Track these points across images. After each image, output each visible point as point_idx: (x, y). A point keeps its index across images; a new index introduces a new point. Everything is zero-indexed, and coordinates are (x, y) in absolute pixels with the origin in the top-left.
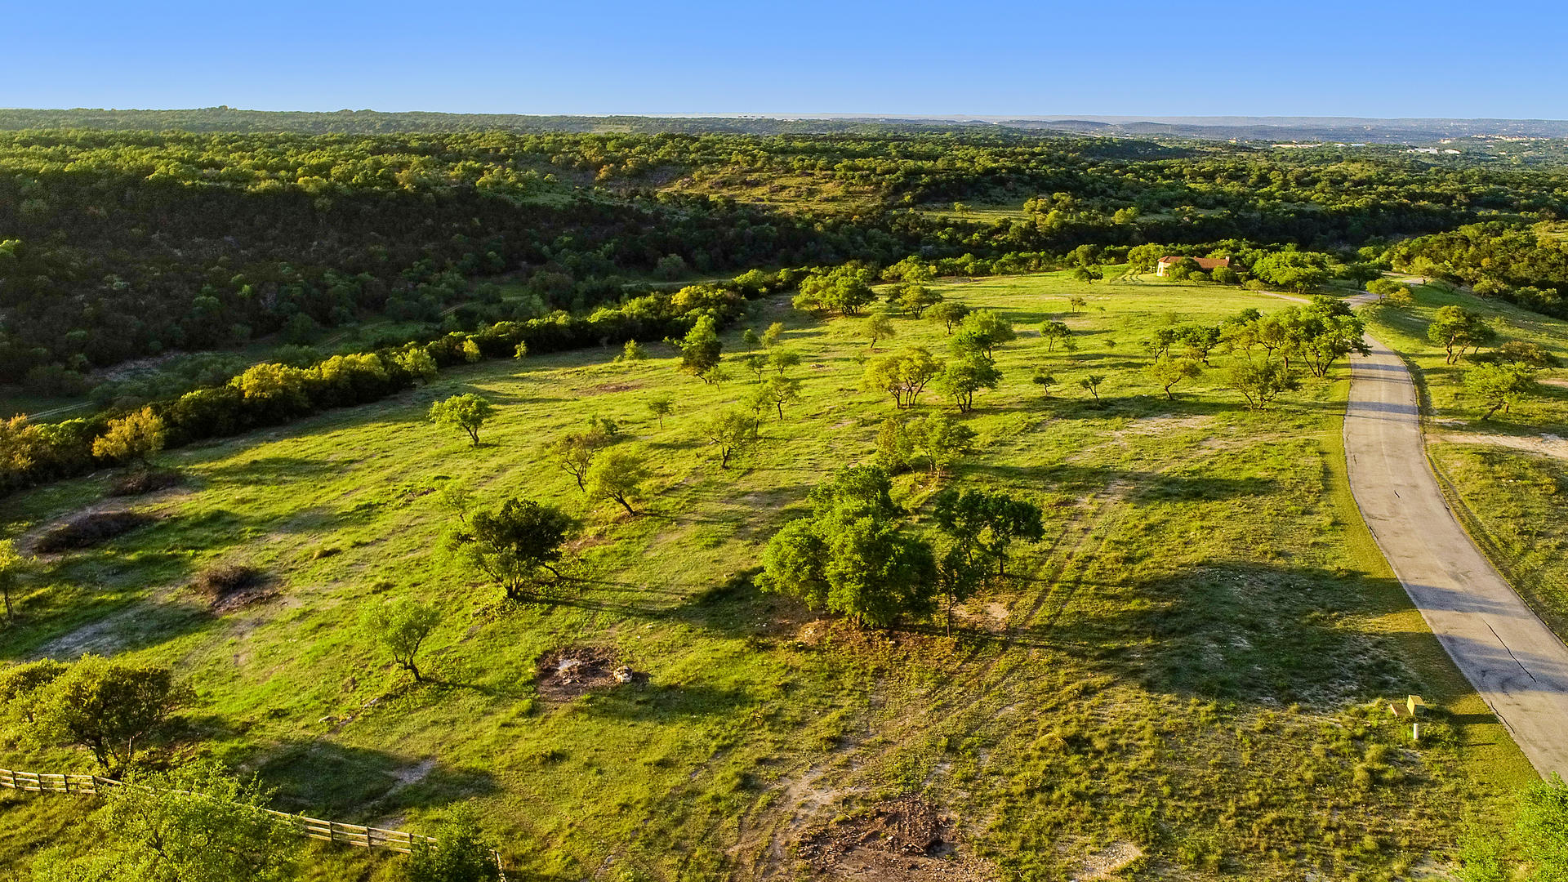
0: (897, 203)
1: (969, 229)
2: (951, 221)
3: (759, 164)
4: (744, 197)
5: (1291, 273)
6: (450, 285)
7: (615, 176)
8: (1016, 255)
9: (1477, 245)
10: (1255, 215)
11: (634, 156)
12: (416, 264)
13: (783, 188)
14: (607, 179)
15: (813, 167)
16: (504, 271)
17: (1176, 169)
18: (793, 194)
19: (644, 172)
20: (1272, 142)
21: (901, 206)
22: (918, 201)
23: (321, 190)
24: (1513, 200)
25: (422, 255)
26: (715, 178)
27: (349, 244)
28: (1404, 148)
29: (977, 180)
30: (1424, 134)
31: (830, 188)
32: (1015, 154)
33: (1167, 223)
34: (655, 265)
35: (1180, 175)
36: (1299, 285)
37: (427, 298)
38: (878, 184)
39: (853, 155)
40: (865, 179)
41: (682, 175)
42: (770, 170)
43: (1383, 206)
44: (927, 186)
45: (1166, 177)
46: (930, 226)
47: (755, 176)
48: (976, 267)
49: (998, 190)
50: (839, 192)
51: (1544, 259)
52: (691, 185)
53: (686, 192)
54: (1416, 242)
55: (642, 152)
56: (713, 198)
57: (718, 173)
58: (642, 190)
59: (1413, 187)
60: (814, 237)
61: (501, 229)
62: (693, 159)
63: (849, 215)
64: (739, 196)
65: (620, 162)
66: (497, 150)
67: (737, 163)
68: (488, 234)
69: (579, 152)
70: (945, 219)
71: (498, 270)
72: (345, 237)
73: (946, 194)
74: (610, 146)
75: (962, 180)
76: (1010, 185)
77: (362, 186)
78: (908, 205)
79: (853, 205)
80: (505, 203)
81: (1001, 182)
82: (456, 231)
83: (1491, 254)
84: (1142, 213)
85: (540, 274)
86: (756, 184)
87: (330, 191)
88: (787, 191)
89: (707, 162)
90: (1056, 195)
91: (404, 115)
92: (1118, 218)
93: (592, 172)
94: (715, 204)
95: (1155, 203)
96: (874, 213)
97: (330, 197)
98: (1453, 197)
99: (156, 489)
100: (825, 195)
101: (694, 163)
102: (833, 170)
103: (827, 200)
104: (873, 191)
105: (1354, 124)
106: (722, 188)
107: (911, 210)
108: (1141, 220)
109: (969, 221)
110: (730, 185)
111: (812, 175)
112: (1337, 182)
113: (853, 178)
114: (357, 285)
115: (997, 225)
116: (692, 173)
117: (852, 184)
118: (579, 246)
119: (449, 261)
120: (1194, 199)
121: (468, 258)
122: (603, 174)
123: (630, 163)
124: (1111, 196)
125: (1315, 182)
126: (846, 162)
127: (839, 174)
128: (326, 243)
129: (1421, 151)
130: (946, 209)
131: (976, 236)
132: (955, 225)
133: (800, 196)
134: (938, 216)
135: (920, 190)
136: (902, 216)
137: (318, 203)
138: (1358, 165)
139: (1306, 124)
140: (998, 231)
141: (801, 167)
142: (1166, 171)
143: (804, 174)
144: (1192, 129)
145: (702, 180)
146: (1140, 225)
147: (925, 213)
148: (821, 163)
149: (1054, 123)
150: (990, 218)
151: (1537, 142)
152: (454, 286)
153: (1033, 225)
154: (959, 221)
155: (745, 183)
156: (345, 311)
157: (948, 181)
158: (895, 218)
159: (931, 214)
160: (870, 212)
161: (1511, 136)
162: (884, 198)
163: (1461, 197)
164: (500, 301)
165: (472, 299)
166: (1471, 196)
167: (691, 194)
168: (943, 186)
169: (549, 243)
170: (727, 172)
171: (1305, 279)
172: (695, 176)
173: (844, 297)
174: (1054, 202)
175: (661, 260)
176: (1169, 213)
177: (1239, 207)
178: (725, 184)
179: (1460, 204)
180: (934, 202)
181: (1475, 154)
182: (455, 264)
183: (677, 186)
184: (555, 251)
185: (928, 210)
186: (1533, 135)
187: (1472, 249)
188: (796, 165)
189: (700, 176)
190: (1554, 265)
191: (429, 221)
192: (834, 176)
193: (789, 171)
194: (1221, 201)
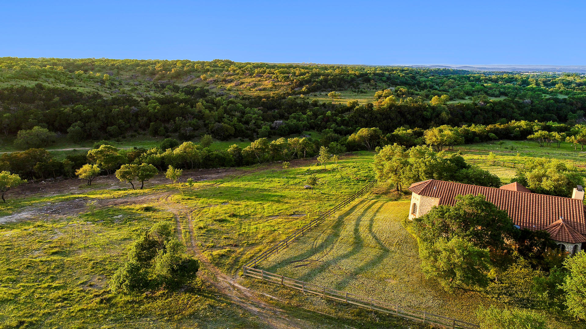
0: (298, 92)
26: (212, 78)
33: (468, 105)
38: (292, 81)
40: (286, 78)
52: (199, 82)
84: (451, 99)
90: (399, 88)
92: (433, 101)
95: (462, 93)
102: (274, 74)
104: (288, 85)
106: (213, 83)
107: (302, 96)
120: (486, 91)
124: (436, 89)
143: (258, 76)
145: (205, 79)
162: (293, 89)
172: (202, 77)
174: (395, 91)
176: (470, 99)
177: (516, 96)
189: (204, 77)
192: (272, 77)
193: (251, 74)
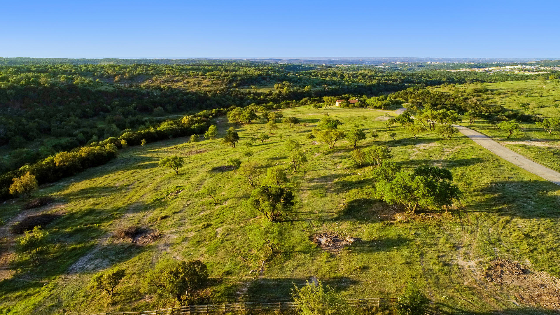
0: (231, 86)
1: (259, 94)
2: (252, 92)
3: (177, 74)
4: (174, 86)
5: (380, 103)
6: (75, 122)
7: (121, 80)
8: (286, 102)
9: (414, 94)
10: (346, 87)
11: (127, 72)
12: (58, 114)
13: (188, 82)
14: (119, 81)
15: (198, 74)
16: (94, 116)
17: (315, 73)
18: (192, 84)
19: (132, 78)
20: (336, 65)
21: (233, 87)
22: (238, 85)
23: (8, 87)
24: (414, 81)
25: (59, 111)
26: (162, 79)
27: (26, 108)
28: (374, 66)
29: (256, 78)
30: (377, 62)
31: (206, 82)
32: (263, 69)
33: (321, 90)
34: (153, 111)
35: (317, 75)
36: (383, 107)
37: (67, 127)
38: (223, 80)
39: (211, 71)
40: (218, 78)
41: (148, 79)
42: (182, 76)
43: (381, 83)
44: (240, 80)
45: (313, 76)
46: (245, 94)
47: (177, 78)
48: (277, 106)
49: (264, 81)
50: (209, 83)
51: (434, 97)
52: (153, 82)
53: (152, 85)
54: (397, 93)
55: (130, 71)
56: (162, 87)
57: (162, 78)
58: (134, 84)
59: (386, 77)
60: (209, 99)
61: (89, 100)
62: (152, 73)
63: (216, 91)
64: (172, 85)
65: (124, 74)
66: (71, 71)
67: (169, 74)
68: (84, 102)
69: (105, 71)
70: (250, 91)
71: (91, 115)
72: (23, 105)
73: (247, 83)
74: (117, 69)
75: (251, 78)
76: (268, 79)
77: (25, 85)
78: (235, 87)
79: (216, 88)
80: (88, 90)
81: (264, 78)
82: (71, 102)
83: (419, 96)
85: (109, 117)
86: (177, 81)
87: (12, 87)
88: (190, 83)
89: (157, 74)
90: (284, 82)
91: (17, 58)
92: (306, 89)
93: (112, 78)
94: (164, 89)
96: (225, 90)
97: (13, 89)
98: (397, 80)
99: (45, 204)
100: (204, 84)
101: (152, 74)
102: (205, 75)
103: (205, 86)
104: (222, 83)
105: (356, 59)
106: (165, 83)
107: (237, 89)
108: (315, 89)
109: (258, 92)
110: (168, 82)
111: (198, 77)
112: (364, 76)
113: (214, 78)
114: (36, 124)
115: (268, 93)
116: (152, 78)
117: (213, 81)
118: (122, 105)
119: (71, 113)
120: (325, 82)
121: (79, 111)
122: (116, 79)
123: (127, 75)
125: (357, 76)
126: (209, 73)
127: (208, 77)
128: (15, 108)
129: (379, 67)
130: (248, 88)
131: (262, 97)
132: (253, 93)
133: (195, 85)
134: (247, 90)
135: (238, 82)
136: (234, 91)
137: (8, 92)
138: (367, 71)
139: (342, 59)
140: (268, 95)
141: (194, 75)
142: (312, 74)
143: (195, 77)
144: (309, 61)
145: (157, 80)
146: (314, 91)
147: (242, 90)
148: (200, 73)
149: (264, 60)
150: (266, 91)
151: (409, 64)
152: (77, 122)
153: (280, 92)
154: (255, 92)
155: (173, 81)
156: (35, 134)
157: (247, 79)
158: (232, 92)
159: (244, 90)
160: (223, 90)
161: (401, 62)
162: (226, 85)
163: (399, 80)
164: (96, 127)
165: (84, 127)
166: (402, 80)
167: (154, 86)
168: (246, 80)
169: (110, 105)
170: (166, 77)
171: (384, 105)
172: (154, 79)
173: (248, 117)
174: (284, 85)
175: (154, 109)
176: (321, 87)
178: (166, 81)
179: (399, 82)
180: (244, 86)
181: (394, 67)
182: (74, 114)
183: (147, 83)
184: (113, 108)
185: (242, 88)
186: (407, 62)
187: (413, 95)
188: (191, 74)
189: (155, 79)
190: (437, 99)
191: (59, 98)
192: (206, 78)
193: (189, 76)
194: (334, 83)
